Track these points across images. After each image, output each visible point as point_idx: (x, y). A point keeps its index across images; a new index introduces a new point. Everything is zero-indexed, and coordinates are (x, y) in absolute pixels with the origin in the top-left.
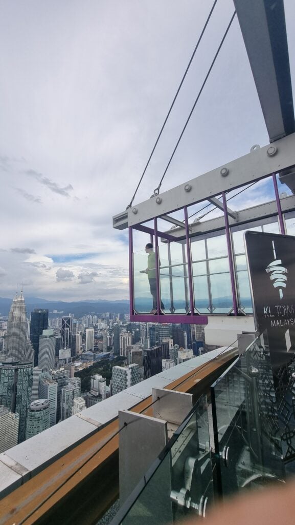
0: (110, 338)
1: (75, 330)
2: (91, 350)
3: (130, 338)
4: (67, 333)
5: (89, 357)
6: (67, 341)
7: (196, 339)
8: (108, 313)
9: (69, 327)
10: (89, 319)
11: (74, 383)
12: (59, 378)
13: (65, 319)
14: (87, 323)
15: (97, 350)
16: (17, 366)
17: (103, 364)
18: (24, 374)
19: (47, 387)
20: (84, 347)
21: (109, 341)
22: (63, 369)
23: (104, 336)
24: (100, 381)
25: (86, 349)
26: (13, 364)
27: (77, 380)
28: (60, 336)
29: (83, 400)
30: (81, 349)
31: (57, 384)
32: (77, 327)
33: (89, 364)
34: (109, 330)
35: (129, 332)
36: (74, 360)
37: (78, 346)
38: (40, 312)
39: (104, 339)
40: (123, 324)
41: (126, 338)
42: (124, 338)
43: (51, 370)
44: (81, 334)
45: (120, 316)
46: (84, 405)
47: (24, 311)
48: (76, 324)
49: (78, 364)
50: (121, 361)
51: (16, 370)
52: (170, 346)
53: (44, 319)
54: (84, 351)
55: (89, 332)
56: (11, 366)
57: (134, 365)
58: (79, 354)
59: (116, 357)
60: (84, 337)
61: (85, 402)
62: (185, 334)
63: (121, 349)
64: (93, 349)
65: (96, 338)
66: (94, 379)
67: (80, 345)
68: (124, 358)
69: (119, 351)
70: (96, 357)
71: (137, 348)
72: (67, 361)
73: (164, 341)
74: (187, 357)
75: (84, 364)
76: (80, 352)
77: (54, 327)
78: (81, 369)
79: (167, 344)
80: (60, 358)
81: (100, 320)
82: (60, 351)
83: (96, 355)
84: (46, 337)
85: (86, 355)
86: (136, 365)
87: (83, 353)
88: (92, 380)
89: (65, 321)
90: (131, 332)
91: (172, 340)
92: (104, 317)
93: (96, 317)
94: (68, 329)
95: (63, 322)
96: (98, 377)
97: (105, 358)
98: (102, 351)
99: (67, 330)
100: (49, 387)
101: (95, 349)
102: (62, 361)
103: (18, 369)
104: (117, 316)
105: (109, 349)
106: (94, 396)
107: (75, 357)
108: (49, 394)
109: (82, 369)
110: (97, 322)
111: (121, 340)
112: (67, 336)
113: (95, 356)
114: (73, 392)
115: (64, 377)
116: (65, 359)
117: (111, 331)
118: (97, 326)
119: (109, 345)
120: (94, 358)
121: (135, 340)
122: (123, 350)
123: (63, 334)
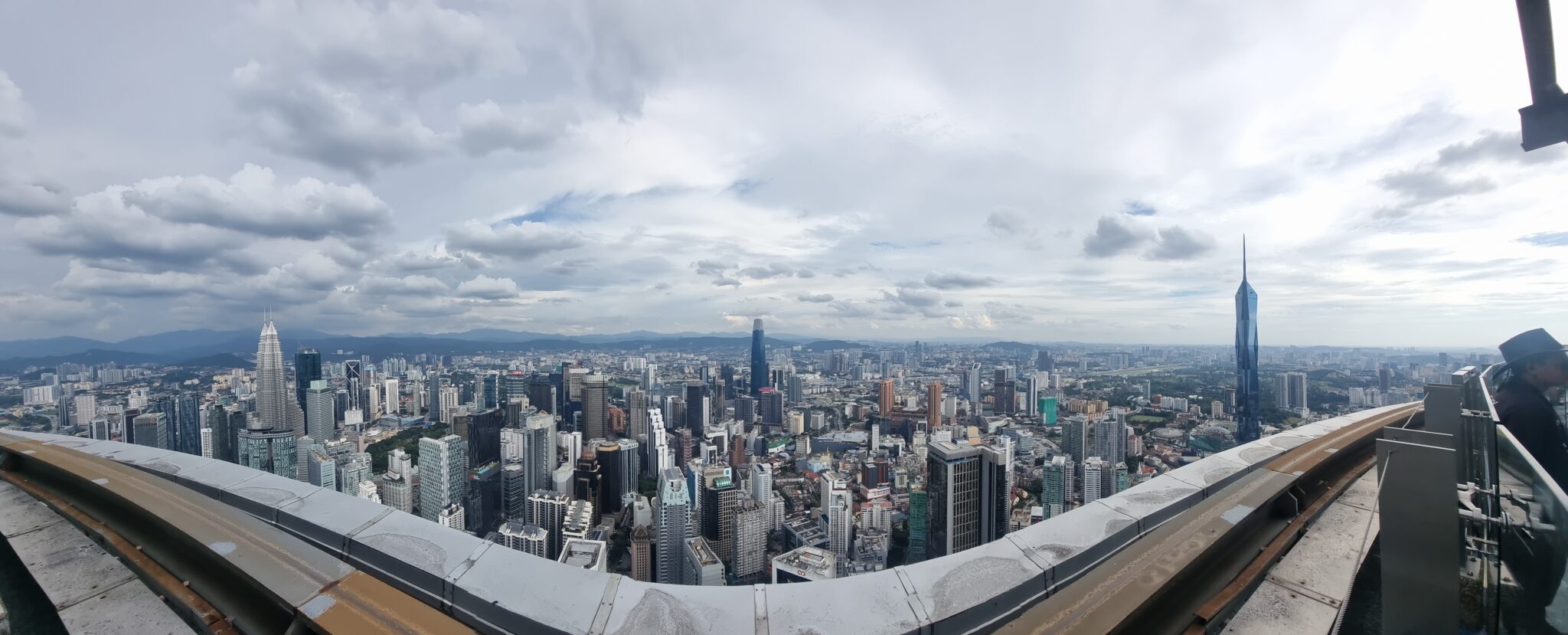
0: (424, 394)
1: (370, 381)
2: (395, 412)
3: (456, 395)
4: (355, 386)
5: (390, 423)
6: (356, 398)
7: (571, 398)
8: (424, 355)
9: (358, 377)
10: (393, 364)
11: (362, 460)
12: (339, 453)
13: (351, 364)
14: (391, 371)
15: (404, 412)
16: (269, 435)
17: (413, 433)
18: (282, 445)
19: (320, 466)
20: (384, 408)
21: (423, 399)
22: (345, 440)
23: (415, 391)
24: (402, 459)
25: (388, 412)
26: (264, 431)
27: (366, 458)
28: (345, 391)
29: (373, 484)
30: (379, 410)
31: (333, 461)
32: (372, 376)
33: (391, 434)
34: (425, 381)
35: (453, 385)
36: (368, 427)
37: (374, 406)
38: (306, 352)
39: (415, 396)
40: (448, 372)
41: (449, 397)
42: (446, 395)
43: (327, 441)
44: (377, 388)
45: (444, 359)
46: (375, 492)
47: (278, 352)
48: (369, 371)
49: (374, 432)
50: (438, 431)
51: (270, 440)
52: (523, 407)
53: (314, 364)
54: (385, 413)
55: (390, 385)
56: (261, 434)
57: (453, 436)
58: (376, 418)
59: (433, 423)
60: (383, 392)
61: (376, 488)
62: (554, 390)
63: (442, 411)
64: (398, 412)
65: (402, 393)
66: (393, 455)
67: (376, 403)
68: (446, 426)
69: (439, 414)
70: (402, 423)
71: (463, 411)
72: (358, 428)
73: (514, 401)
74: (541, 425)
75: (384, 433)
76: (378, 416)
77: (339, 376)
78: (378, 440)
79: (519, 405)
80: (346, 424)
81: (410, 366)
82: (346, 413)
83: (402, 419)
84: (315, 392)
85: (386, 419)
86: (457, 436)
87: (383, 417)
88: (390, 456)
89: (352, 368)
90: (457, 385)
91: (528, 400)
92: (417, 360)
93: (404, 361)
94: (356, 379)
95: (348, 369)
96: (399, 453)
97: (417, 424)
98: (412, 414)
99: (355, 382)
100: (322, 465)
101: (401, 411)
102: (350, 428)
103: (272, 439)
104: (439, 360)
105: (423, 411)
106: (393, 480)
107: (369, 422)
108: (322, 475)
109: (380, 440)
110: (407, 369)
111: (442, 397)
112: (355, 391)
113: (400, 421)
114: (359, 473)
115: (347, 452)
116: (355, 426)
117: (426, 383)
118: (406, 375)
119: (423, 405)
120: (400, 425)
121: (465, 398)
122: (444, 414)
123: (349, 387)
